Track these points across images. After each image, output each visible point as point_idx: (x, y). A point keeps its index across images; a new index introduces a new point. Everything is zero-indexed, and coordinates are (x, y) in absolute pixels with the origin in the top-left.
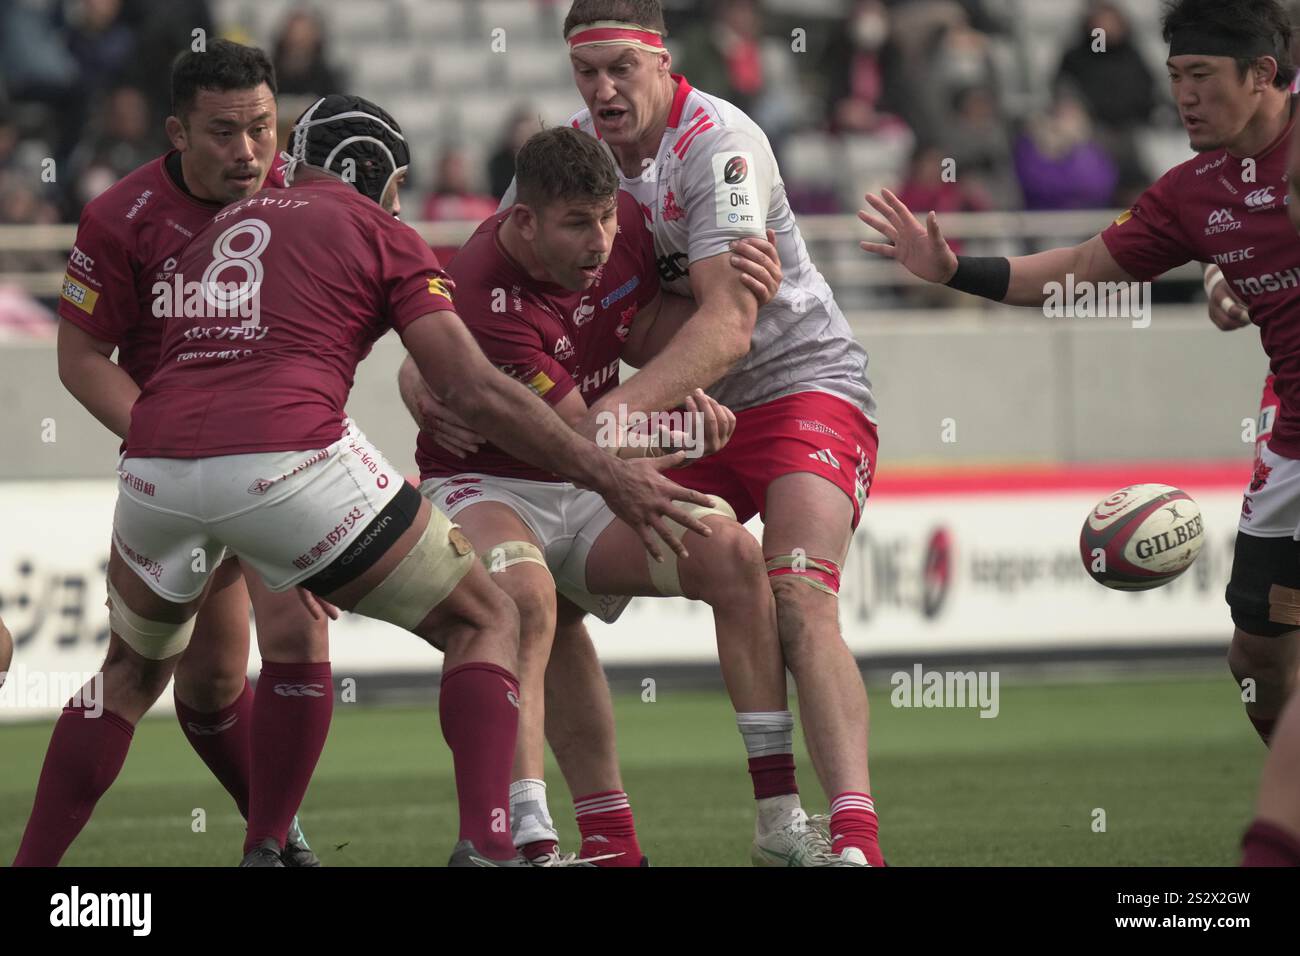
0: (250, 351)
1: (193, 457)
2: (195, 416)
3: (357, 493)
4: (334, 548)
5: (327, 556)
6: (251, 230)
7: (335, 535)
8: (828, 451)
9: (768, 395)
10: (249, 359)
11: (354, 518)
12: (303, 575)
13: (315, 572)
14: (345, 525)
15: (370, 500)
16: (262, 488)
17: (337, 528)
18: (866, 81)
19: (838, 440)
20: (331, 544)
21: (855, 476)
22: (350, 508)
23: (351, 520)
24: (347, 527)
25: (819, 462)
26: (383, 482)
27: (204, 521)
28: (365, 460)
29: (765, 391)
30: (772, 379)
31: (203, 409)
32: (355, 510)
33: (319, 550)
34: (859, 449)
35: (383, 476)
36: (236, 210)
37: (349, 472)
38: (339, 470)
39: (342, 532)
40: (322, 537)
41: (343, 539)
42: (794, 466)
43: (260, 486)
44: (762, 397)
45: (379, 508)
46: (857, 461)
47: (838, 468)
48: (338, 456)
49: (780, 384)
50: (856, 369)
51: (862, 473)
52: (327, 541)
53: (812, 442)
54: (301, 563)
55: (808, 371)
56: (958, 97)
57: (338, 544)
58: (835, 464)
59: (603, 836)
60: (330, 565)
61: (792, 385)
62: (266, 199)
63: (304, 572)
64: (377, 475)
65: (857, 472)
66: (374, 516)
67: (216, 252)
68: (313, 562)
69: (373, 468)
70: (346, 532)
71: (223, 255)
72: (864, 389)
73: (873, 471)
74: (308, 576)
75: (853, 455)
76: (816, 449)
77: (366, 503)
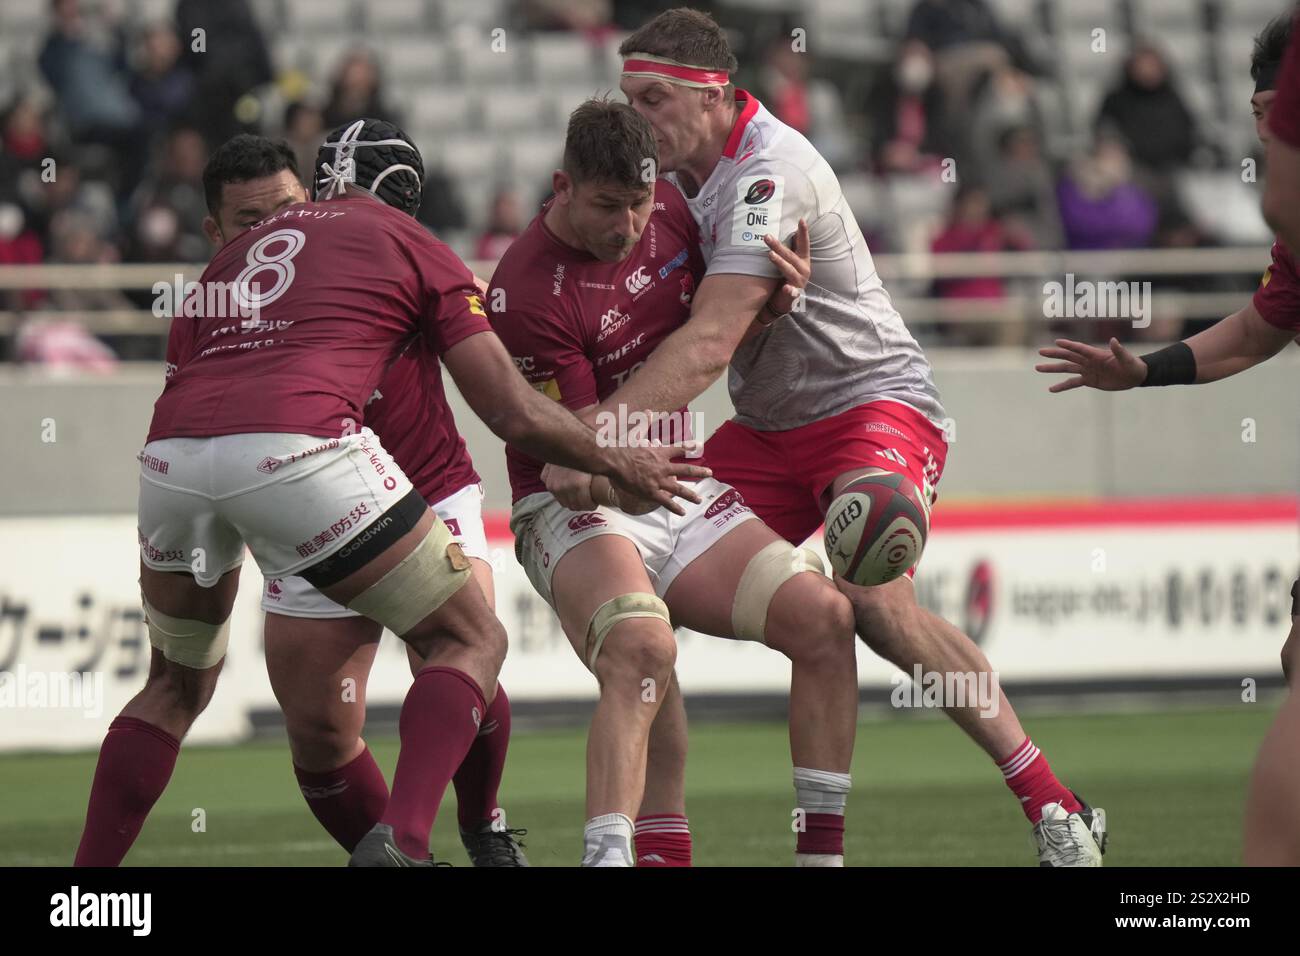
0: (271, 341)
1: (207, 436)
2: (211, 399)
3: (365, 490)
4: (337, 540)
5: (329, 547)
6: (285, 238)
7: (340, 526)
8: (894, 450)
9: (831, 410)
10: (272, 348)
11: (360, 514)
12: (304, 564)
13: (316, 562)
14: (350, 518)
15: (377, 499)
16: (272, 466)
17: (342, 520)
18: (911, 123)
19: (905, 440)
20: (335, 536)
21: (923, 475)
22: (357, 502)
23: (357, 514)
24: (353, 521)
25: (886, 460)
26: (390, 483)
27: (214, 498)
28: (373, 460)
29: (828, 407)
30: (834, 394)
31: (219, 393)
32: (362, 506)
33: (323, 539)
34: (926, 450)
35: (391, 478)
36: (271, 221)
37: (357, 468)
38: (346, 464)
39: (347, 525)
40: (327, 527)
41: (347, 532)
42: (859, 462)
43: (269, 464)
44: (825, 412)
45: (385, 508)
46: (924, 462)
47: (905, 466)
48: (348, 449)
49: (842, 399)
50: (919, 381)
51: (929, 473)
52: (331, 532)
53: (879, 442)
54: (304, 550)
55: (872, 385)
56: (1006, 138)
57: (342, 536)
58: (902, 462)
59: (661, 856)
60: (331, 557)
61: (855, 398)
62: (302, 212)
63: (306, 560)
64: (385, 476)
65: (925, 471)
66: (380, 514)
67: (250, 259)
68: (316, 550)
69: (380, 469)
70: (351, 526)
71: (257, 259)
72: (928, 398)
73: (940, 473)
74: (308, 565)
75: (919, 455)
76: (882, 448)
77: (372, 500)
